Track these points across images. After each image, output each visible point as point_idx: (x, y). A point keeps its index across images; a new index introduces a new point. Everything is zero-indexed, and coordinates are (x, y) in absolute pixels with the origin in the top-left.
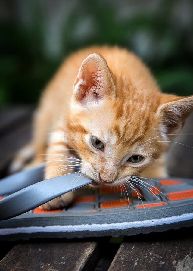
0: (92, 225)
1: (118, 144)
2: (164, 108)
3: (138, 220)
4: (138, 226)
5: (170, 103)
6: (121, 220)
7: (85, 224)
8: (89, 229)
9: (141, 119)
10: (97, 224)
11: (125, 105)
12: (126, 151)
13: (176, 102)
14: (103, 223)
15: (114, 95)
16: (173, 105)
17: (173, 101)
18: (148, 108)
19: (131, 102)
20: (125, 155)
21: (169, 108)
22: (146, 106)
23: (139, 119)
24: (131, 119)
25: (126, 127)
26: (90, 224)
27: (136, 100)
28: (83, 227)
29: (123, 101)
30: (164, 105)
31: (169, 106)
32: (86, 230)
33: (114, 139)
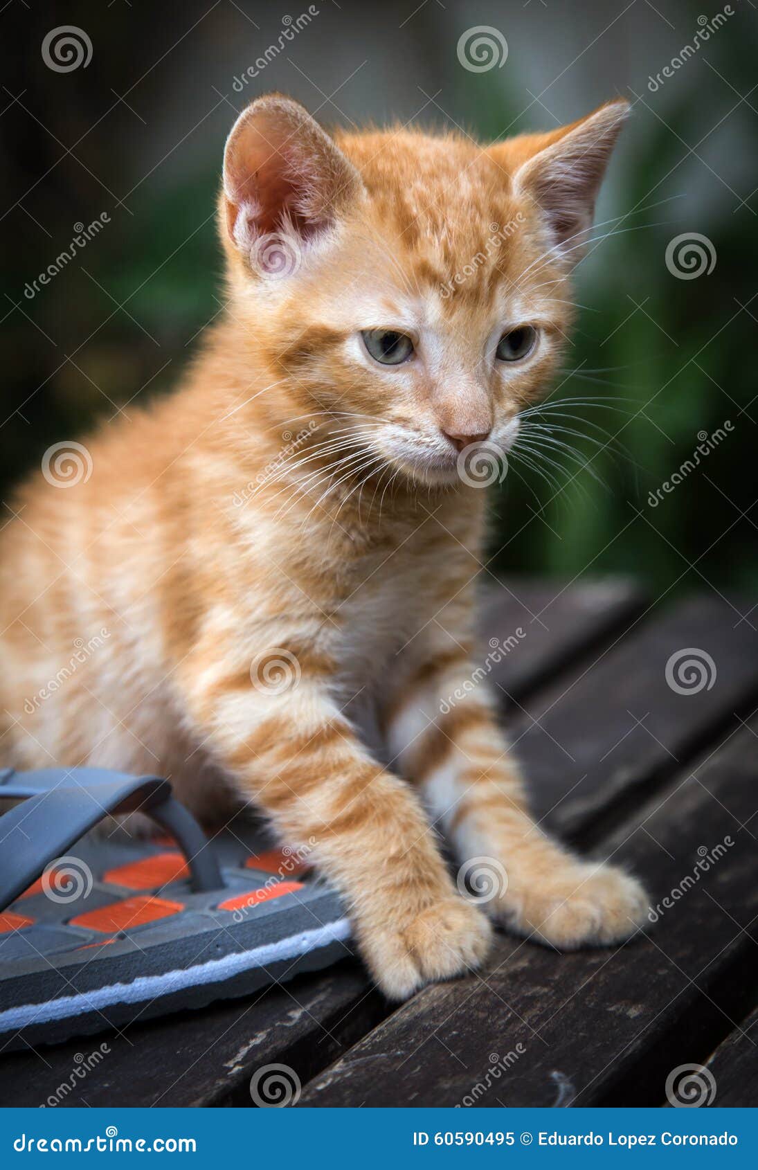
0: (133, 984)
1: (452, 314)
2: (528, 174)
3: (266, 942)
4: (267, 960)
5: (543, 155)
6: (219, 949)
7: (112, 984)
8: (124, 998)
9: (477, 219)
10: (150, 978)
11: (409, 198)
12: (484, 326)
13: (558, 144)
14: (169, 970)
15: (365, 191)
16: (552, 157)
17: (549, 144)
18: (479, 185)
19: (419, 185)
20: (486, 335)
21: (543, 171)
22: (471, 181)
23: (471, 219)
24: (449, 231)
25: (448, 258)
26: (129, 979)
27: (433, 175)
28: (107, 995)
29: (399, 194)
30: (526, 165)
31: (541, 165)
32: (115, 1001)
33: (433, 306)
